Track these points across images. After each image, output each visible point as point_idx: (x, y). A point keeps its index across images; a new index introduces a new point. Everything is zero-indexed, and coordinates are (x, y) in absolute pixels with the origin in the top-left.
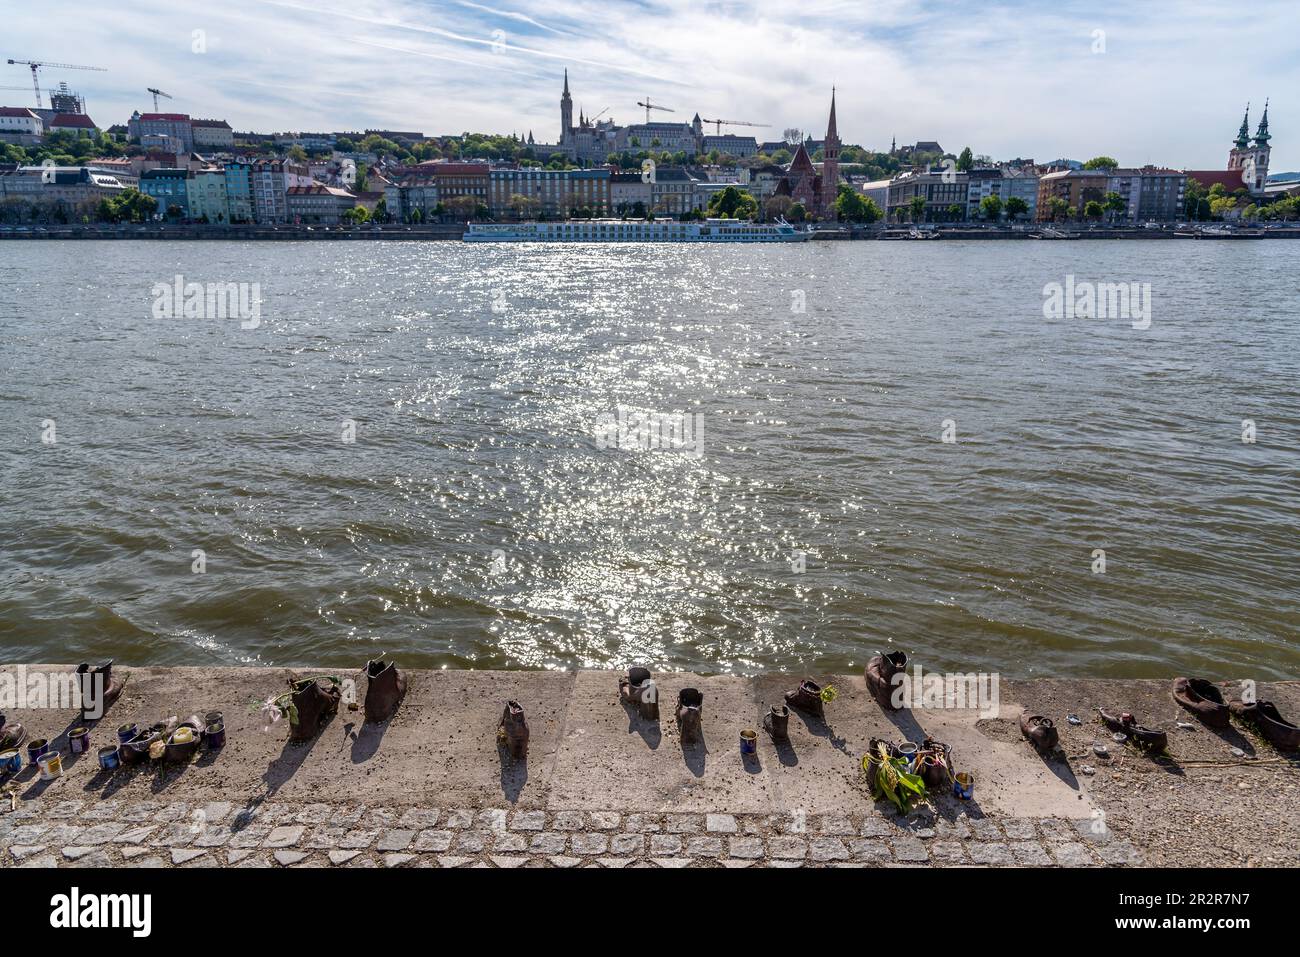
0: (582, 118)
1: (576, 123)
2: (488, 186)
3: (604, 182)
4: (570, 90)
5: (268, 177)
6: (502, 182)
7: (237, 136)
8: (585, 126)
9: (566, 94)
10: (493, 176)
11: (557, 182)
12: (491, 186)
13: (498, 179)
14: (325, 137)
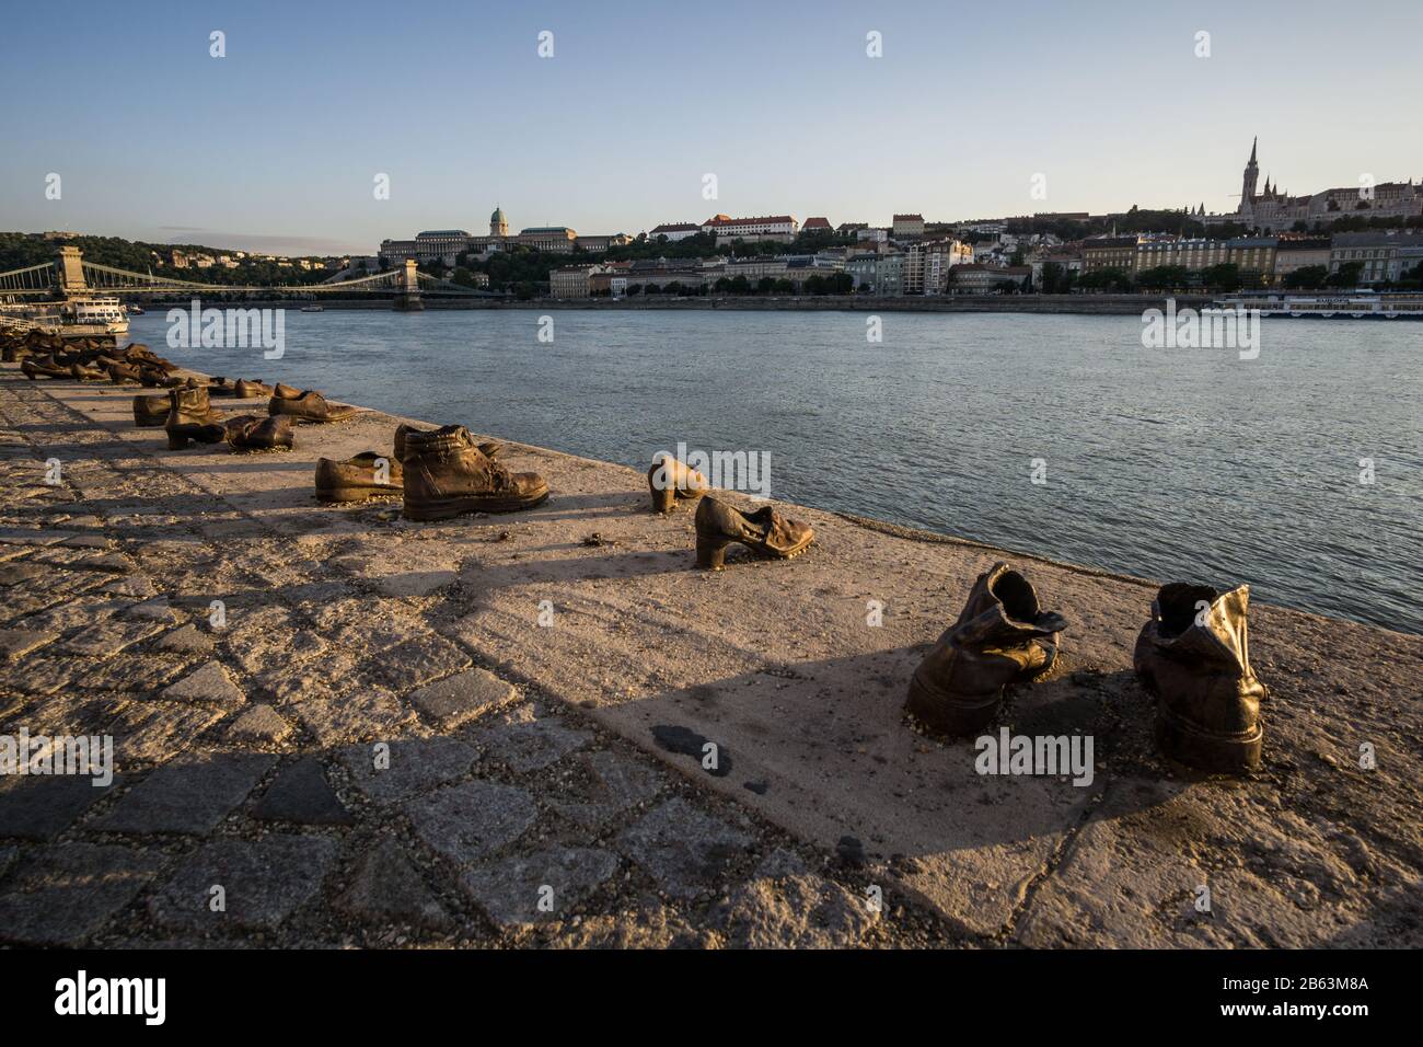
0: (1267, 186)
1: (1260, 191)
2: (1134, 258)
3: (1269, 250)
4: (1258, 157)
5: (936, 257)
6: (1150, 254)
7: (927, 225)
8: (1270, 195)
9: (1253, 163)
10: (1141, 248)
11: (1212, 252)
12: (1137, 257)
13: (1145, 251)
14: (999, 222)
